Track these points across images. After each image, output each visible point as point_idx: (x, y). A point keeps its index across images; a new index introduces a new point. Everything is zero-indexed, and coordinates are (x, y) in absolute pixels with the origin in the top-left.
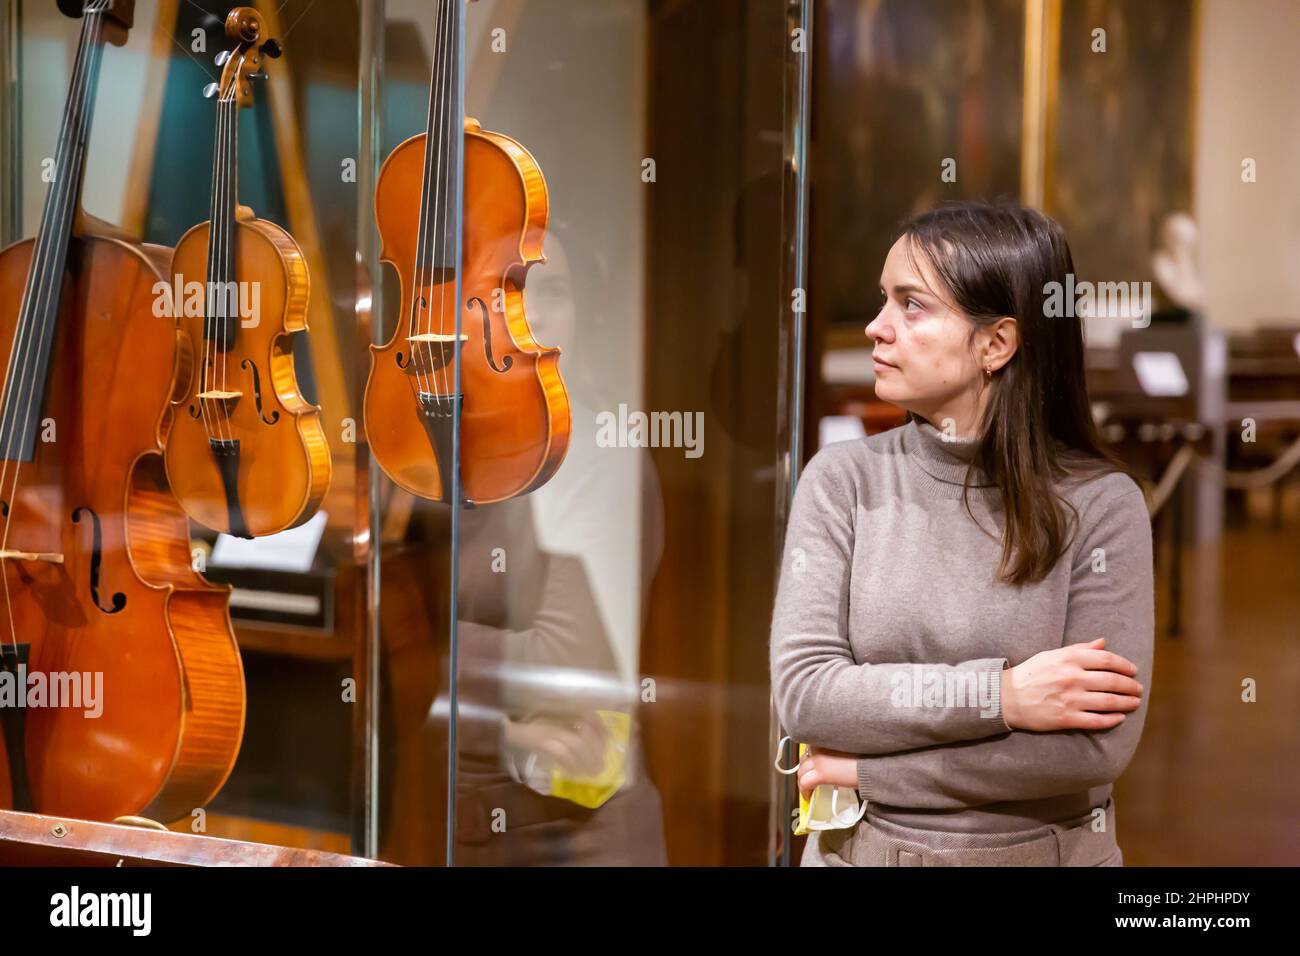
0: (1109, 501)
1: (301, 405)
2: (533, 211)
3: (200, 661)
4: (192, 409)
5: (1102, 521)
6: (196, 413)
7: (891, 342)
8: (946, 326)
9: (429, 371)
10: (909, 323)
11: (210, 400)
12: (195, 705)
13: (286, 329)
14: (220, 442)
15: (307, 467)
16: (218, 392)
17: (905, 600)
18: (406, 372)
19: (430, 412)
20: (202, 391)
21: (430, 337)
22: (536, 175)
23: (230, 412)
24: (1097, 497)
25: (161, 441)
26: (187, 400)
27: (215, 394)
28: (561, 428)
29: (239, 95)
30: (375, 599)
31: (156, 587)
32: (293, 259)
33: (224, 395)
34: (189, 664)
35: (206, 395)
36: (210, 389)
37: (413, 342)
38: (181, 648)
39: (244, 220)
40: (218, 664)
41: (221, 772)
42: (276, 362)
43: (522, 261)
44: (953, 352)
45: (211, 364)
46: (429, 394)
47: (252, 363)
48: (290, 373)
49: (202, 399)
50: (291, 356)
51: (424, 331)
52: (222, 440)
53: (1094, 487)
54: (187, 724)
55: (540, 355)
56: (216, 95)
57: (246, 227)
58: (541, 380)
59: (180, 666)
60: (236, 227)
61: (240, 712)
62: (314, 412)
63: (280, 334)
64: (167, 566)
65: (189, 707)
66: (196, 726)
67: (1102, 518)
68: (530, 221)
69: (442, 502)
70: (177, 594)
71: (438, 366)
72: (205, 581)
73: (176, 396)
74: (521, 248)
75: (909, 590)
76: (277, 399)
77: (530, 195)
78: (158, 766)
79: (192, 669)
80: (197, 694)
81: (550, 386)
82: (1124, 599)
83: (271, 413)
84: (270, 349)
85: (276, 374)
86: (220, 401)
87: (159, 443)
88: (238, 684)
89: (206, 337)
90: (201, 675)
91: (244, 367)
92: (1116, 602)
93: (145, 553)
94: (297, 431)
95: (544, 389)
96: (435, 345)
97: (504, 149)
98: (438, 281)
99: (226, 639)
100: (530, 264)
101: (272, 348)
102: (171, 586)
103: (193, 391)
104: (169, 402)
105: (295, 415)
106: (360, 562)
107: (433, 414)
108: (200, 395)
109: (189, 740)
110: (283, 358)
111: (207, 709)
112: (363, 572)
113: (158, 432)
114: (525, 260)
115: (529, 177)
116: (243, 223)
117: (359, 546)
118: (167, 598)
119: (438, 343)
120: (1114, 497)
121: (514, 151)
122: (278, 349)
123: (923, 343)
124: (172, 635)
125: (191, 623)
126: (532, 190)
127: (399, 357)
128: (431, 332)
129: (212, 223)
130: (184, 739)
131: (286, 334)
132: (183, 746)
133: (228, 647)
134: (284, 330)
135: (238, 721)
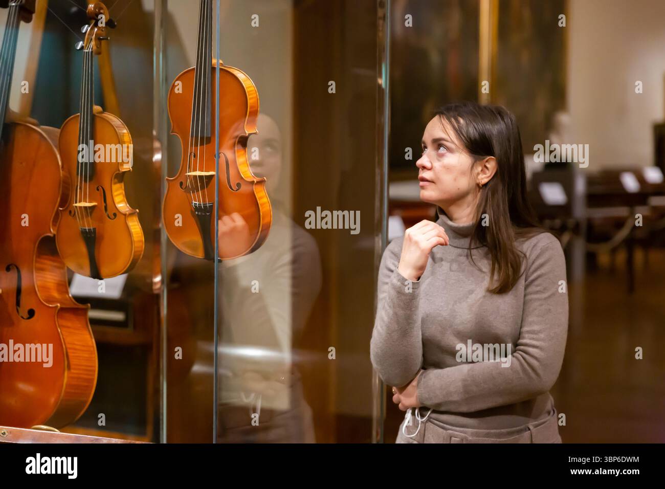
0: (541, 247)
1: (128, 209)
2: (251, 107)
3: (74, 344)
4: (70, 212)
5: (538, 257)
6: (73, 213)
7: (430, 169)
8: (459, 159)
9: (198, 191)
10: (439, 159)
11: (80, 207)
12: (72, 367)
13: (120, 170)
14: (86, 229)
15: (132, 242)
16: (84, 203)
17: (440, 309)
18: (185, 192)
19: (198, 212)
20: (76, 203)
21: (198, 173)
22: (253, 89)
23: (91, 213)
24: (535, 246)
25: (53, 230)
26: (67, 208)
27: (83, 204)
28: (267, 220)
29: (95, 48)
30: (164, 311)
31: (51, 306)
32: (124, 133)
33: (88, 204)
34: (68, 346)
35: (78, 205)
36: (80, 201)
37: (189, 176)
38: (64, 337)
39: (97, 113)
40: (84, 346)
41: (85, 402)
42: (115, 187)
43: (246, 133)
44: (463, 173)
45: (80, 188)
46: (197, 203)
47: (102, 188)
48: (122, 193)
49: (76, 207)
50: (123, 184)
51: (195, 170)
52: (87, 228)
53: (534, 241)
54: (69, 377)
55: (255, 182)
56: (82, 48)
57: (98, 116)
58: (256, 195)
59: (64, 346)
60: (93, 117)
61: (94, 371)
62: (135, 213)
63: (118, 172)
64: (56, 295)
65: (69, 368)
66: (73, 378)
67: (538, 256)
68: (250, 113)
69: (204, 259)
70: (62, 309)
71: (203, 188)
72: (76, 303)
73: (60, 206)
74: (245, 127)
75: (442, 304)
76: (116, 207)
77: (250, 99)
78: (52, 400)
79: (70, 348)
80: (73, 361)
81: (261, 198)
82: (549, 297)
83: (112, 214)
84: (111, 180)
85: (115, 194)
86: (85, 208)
87: (52, 230)
88: (93, 356)
89: (78, 174)
90: (75, 351)
91: (98, 190)
92: (545, 299)
93: (44, 288)
94: (126, 223)
95: (258, 200)
96: (201, 177)
97: (236, 75)
98: (202, 144)
99: (88, 333)
100: (250, 134)
101: (113, 179)
102: (59, 305)
103: (71, 203)
104: (58, 209)
105: (125, 215)
106: (156, 292)
107: (200, 213)
108: (75, 205)
109: (69, 385)
110: (118, 185)
111: (79, 369)
112: (157, 297)
113: (51, 224)
114: (247, 133)
115: (249, 90)
116: (97, 115)
117: (156, 283)
118: (57, 311)
119: (203, 176)
120: (544, 245)
121: (241, 76)
122: (116, 180)
123: (448, 169)
124: (59, 330)
125: (69, 324)
126: (251, 96)
127: (181, 184)
128: (199, 171)
129: (81, 114)
130: (66, 386)
131: (121, 172)
132: (66, 388)
133: (88, 336)
134: (119, 170)
135: (94, 375)
